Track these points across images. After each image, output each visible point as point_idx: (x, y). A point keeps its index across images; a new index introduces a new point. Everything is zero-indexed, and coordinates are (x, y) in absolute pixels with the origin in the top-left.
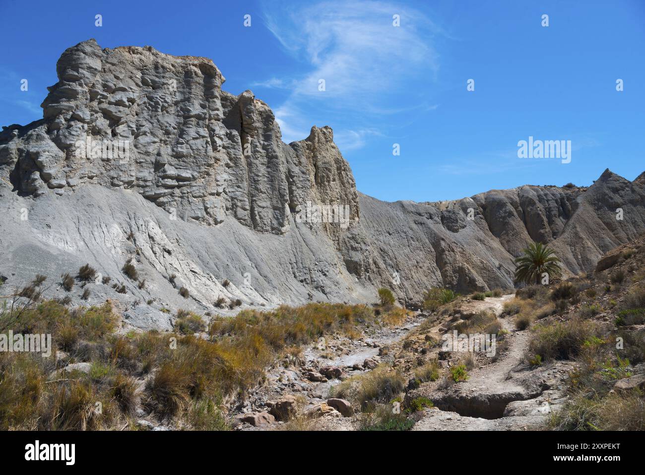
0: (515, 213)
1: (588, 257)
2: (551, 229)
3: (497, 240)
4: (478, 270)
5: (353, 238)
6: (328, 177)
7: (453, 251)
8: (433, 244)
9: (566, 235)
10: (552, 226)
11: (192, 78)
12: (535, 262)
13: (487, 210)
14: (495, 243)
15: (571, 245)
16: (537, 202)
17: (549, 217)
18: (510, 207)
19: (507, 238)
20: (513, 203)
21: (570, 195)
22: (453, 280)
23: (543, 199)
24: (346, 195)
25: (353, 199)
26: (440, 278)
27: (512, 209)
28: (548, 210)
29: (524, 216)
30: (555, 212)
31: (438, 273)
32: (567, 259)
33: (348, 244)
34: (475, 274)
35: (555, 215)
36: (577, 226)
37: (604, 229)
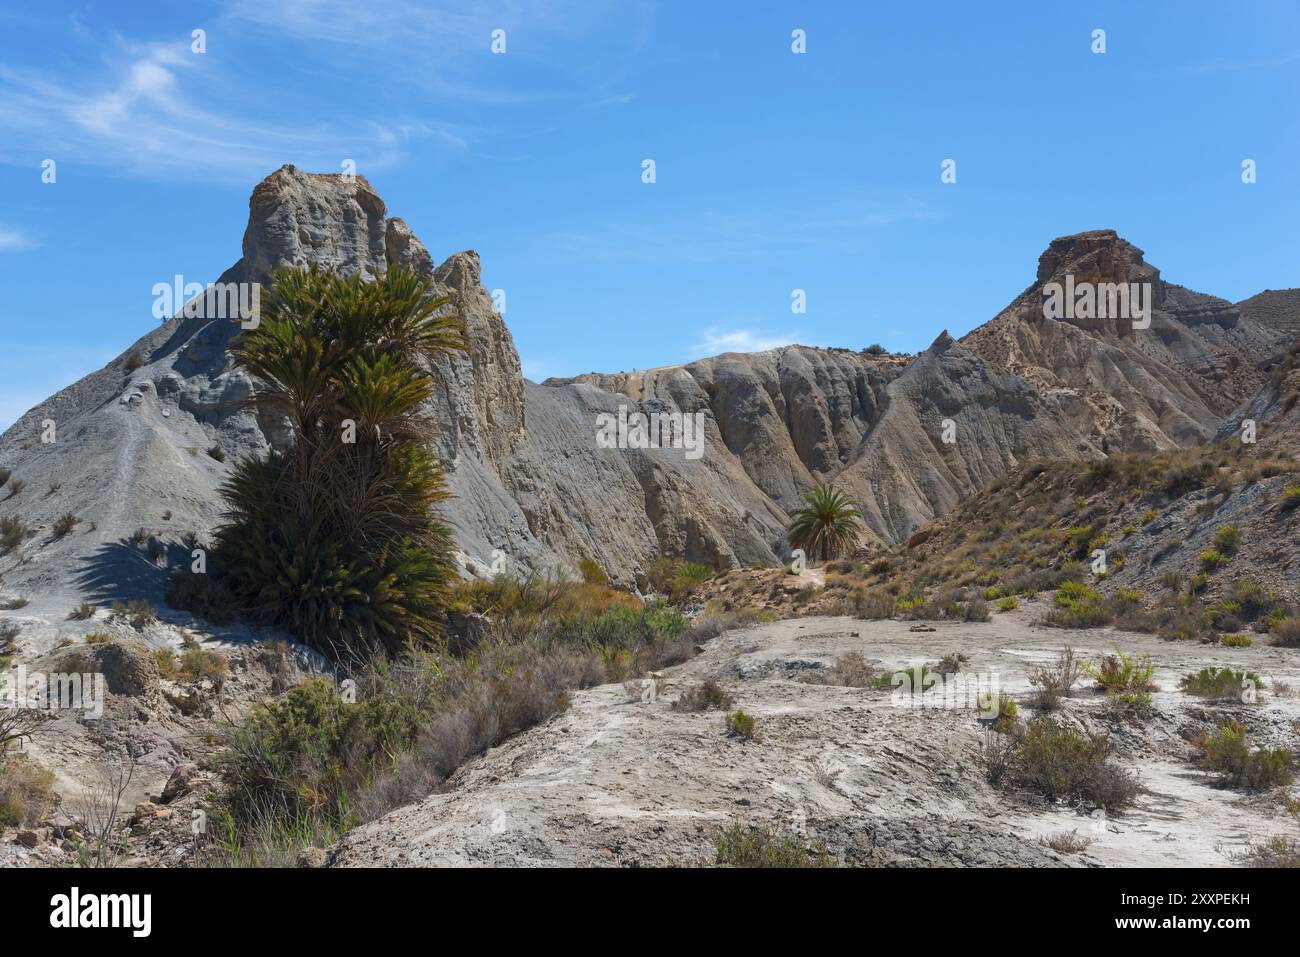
0: (772, 408)
1: (901, 503)
2: (837, 441)
3: (736, 459)
4: (717, 525)
5: (521, 467)
6: (485, 356)
7: (676, 490)
8: (639, 475)
9: (866, 460)
10: (839, 436)
11: (355, 222)
12: (821, 516)
13: (717, 397)
14: (735, 468)
15: (874, 479)
16: (813, 384)
17: (835, 417)
18: (763, 395)
19: (756, 459)
20: (768, 385)
21: (875, 372)
22: (677, 542)
23: (825, 378)
24: (508, 387)
25: (519, 394)
26: (655, 540)
27: (768, 399)
28: (834, 402)
29: (788, 413)
30: (845, 407)
31: (651, 530)
32: (865, 506)
33: (515, 479)
34: (715, 534)
35: (845, 413)
36: (885, 443)
37: (929, 451)
